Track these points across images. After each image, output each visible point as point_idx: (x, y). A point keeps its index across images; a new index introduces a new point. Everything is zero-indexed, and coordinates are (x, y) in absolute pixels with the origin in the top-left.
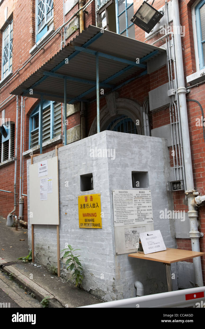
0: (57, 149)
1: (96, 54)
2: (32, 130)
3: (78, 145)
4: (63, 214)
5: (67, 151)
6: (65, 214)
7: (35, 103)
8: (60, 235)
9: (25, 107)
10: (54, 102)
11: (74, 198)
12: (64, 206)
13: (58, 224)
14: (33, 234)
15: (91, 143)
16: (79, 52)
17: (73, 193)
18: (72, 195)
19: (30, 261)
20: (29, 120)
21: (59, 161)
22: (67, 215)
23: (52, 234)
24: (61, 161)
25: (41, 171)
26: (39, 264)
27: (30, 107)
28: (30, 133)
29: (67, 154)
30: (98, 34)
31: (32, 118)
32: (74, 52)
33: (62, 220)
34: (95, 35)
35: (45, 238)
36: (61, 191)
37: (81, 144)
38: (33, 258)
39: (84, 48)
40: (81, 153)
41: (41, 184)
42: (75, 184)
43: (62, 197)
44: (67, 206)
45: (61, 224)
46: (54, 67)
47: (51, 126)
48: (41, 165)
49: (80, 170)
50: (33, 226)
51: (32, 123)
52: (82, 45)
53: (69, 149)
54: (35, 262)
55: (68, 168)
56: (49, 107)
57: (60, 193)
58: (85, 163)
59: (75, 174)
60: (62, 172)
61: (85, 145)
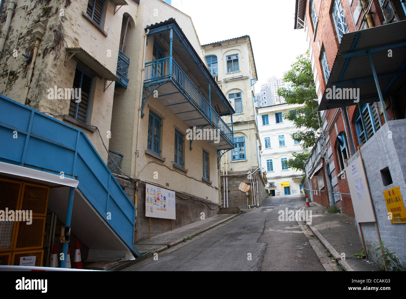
0: (359, 149)
1: (367, 52)
2: (360, 134)
3: (372, 142)
4: (377, 211)
5: (366, 149)
6: (378, 210)
7: (355, 109)
8: (380, 232)
9: (349, 116)
10: (369, 104)
11: (381, 194)
12: (376, 203)
13: (375, 221)
14: (362, 232)
15: (380, 137)
16: (350, 57)
17: (379, 189)
18: (379, 191)
19: (364, 258)
20: (355, 126)
21: (363, 161)
22: (380, 211)
23: (374, 231)
24: (364, 159)
25: (354, 172)
26: (372, 261)
27: (352, 114)
28: (358, 138)
29: (367, 152)
30: (356, 37)
31: (357, 123)
32: (346, 59)
33: (378, 217)
34: (355, 38)
35: (370, 236)
36: (371, 188)
37: (373, 140)
38: (366, 255)
39: (352, 53)
40: (376, 148)
41: (357, 185)
42: (378, 180)
43: (372, 194)
44: (378, 202)
45: (378, 221)
46: (339, 78)
47: (373, 127)
48: (352, 167)
49: (379, 165)
50: (360, 223)
51: (357, 128)
52: (349, 52)
53: (367, 147)
54: (368, 259)
55: (371, 166)
56: (367, 110)
57: (371, 190)
58: (381, 158)
59: (376, 171)
60: (367, 170)
61: (376, 140)
